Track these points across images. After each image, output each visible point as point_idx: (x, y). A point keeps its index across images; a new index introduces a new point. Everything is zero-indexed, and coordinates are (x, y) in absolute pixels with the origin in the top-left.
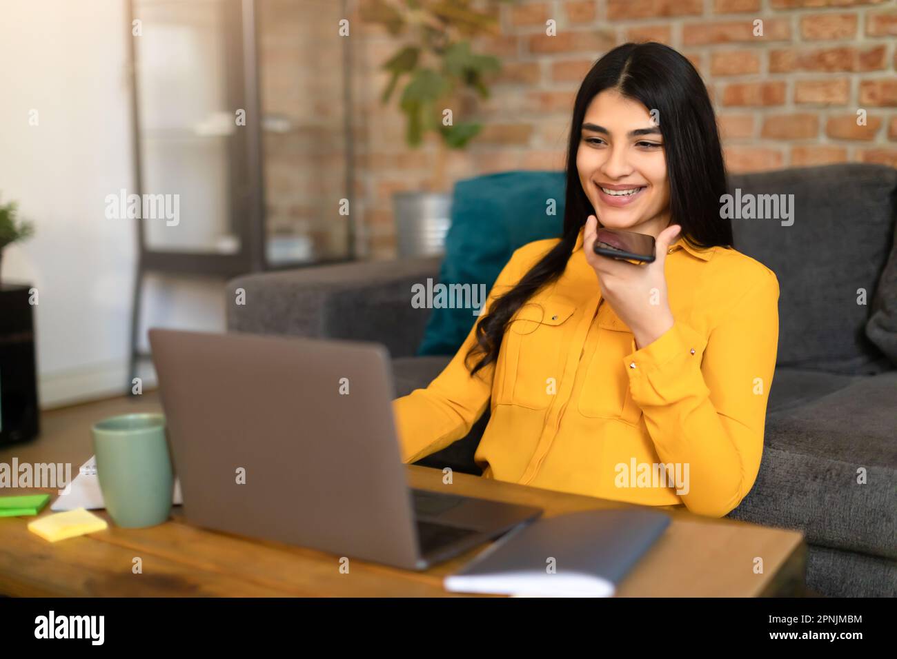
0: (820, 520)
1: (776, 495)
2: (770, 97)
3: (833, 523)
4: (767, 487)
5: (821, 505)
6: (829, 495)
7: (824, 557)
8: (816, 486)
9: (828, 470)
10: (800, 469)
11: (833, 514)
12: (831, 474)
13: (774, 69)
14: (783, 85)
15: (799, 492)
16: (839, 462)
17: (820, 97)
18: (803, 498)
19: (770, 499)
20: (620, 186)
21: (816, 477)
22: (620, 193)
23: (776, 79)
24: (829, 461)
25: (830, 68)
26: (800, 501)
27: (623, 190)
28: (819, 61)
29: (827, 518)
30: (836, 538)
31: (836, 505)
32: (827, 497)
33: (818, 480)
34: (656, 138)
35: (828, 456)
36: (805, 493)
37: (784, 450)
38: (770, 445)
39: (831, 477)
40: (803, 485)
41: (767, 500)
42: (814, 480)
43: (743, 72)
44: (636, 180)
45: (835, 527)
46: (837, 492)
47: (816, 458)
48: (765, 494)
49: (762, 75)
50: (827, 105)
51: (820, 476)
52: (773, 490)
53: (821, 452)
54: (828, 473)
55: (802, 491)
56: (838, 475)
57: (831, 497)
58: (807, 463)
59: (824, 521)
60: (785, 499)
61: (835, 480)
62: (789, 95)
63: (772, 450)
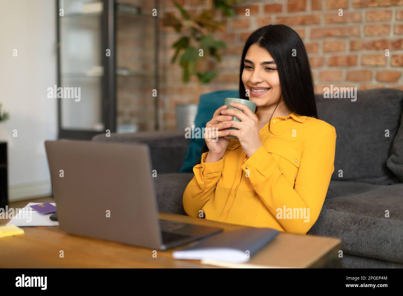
0: (357, 243)
1: (337, 232)
2: (350, 62)
3: (363, 244)
4: (333, 228)
5: (357, 236)
6: (361, 231)
7: (359, 262)
8: (355, 227)
9: (361, 220)
10: (348, 220)
11: (362, 240)
12: (362, 221)
13: (352, 49)
14: (356, 57)
15: (347, 230)
16: (366, 216)
17: (373, 62)
18: (349, 233)
19: (334, 233)
20: (258, 87)
21: (355, 223)
22: (258, 91)
23: (353, 54)
24: (362, 216)
25: (377, 49)
26: (348, 234)
27: (259, 90)
28: (373, 46)
29: (360, 242)
30: (364, 251)
31: (364, 236)
32: (360, 232)
33: (356, 225)
34: (274, 66)
35: (361, 214)
36: (350, 231)
37: (341, 211)
38: (335, 209)
39: (362, 223)
40: (349, 227)
41: (333, 234)
42: (354, 225)
43: (338, 50)
44: (265, 85)
45: (364, 246)
46: (365, 230)
47: (356, 215)
48: (332, 231)
49: (346, 52)
50: (376, 66)
51: (357, 223)
52: (336, 229)
53: (358, 212)
54: (361, 221)
55: (349, 230)
56: (365, 222)
57: (362, 232)
58: (352, 217)
59: (358, 244)
60: (341, 233)
61: (364, 225)
62: (359, 61)
63: (336, 211)
